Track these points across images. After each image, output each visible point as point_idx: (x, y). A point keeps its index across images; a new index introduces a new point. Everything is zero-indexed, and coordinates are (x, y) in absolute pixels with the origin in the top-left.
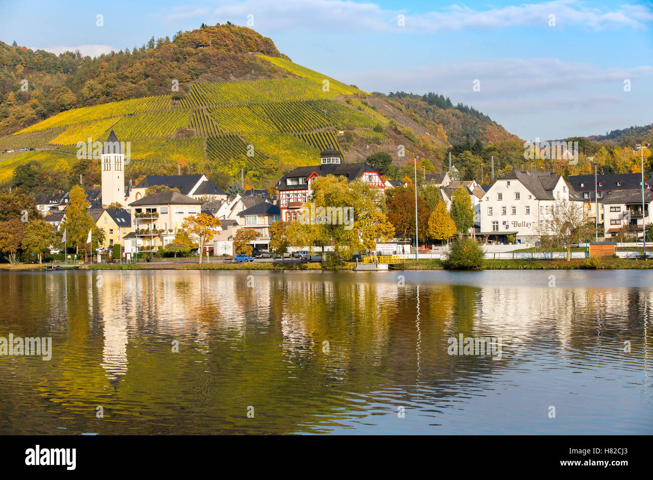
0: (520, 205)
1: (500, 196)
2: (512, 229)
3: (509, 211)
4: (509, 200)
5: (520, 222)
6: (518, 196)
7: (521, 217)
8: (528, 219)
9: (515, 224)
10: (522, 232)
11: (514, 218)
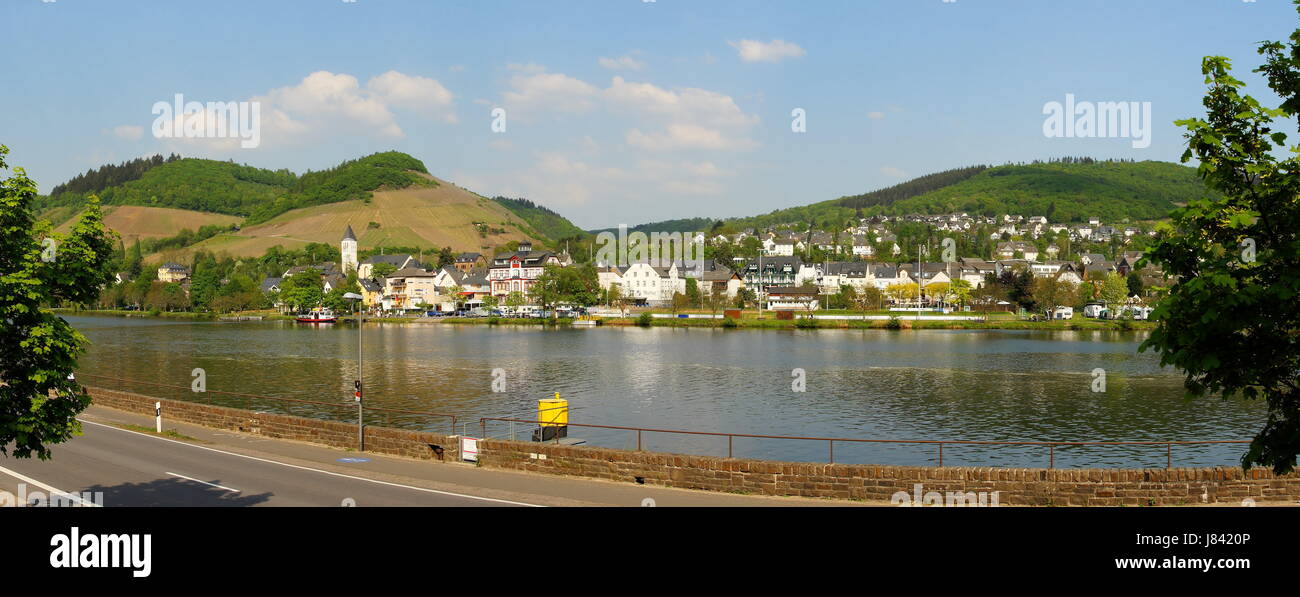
0: (649, 280)
1: (635, 274)
2: (643, 296)
3: (641, 283)
4: (641, 276)
5: (648, 291)
6: (647, 274)
7: (649, 288)
8: (654, 289)
9: (645, 292)
10: (650, 298)
11: (645, 289)
